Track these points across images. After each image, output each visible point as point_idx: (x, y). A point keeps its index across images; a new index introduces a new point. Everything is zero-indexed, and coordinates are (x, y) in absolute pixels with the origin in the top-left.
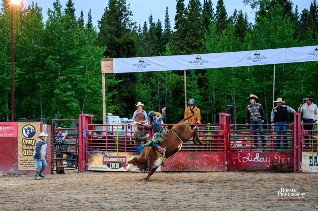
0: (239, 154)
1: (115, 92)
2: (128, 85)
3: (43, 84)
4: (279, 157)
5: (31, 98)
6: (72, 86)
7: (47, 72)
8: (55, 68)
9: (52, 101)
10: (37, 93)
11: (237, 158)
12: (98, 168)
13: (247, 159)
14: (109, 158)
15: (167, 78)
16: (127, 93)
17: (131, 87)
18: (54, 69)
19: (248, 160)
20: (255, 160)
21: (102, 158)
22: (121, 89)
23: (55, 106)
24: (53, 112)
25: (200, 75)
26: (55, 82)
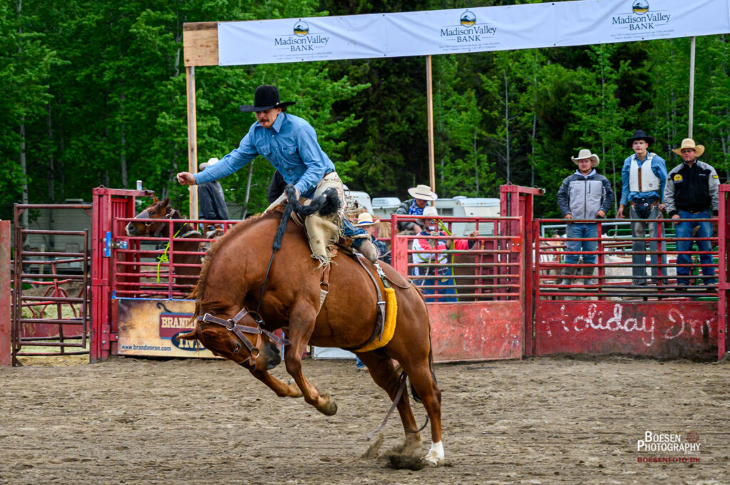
0: (563, 308)
1: (354, 122)
2: (406, 100)
3: (126, 96)
4: (682, 317)
5: (93, 139)
6: (211, 102)
7: (138, 60)
8: (161, 49)
9: (152, 148)
10: (110, 123)
11: (558, 319)
12: (146, 348)
13: (588, 321)
14: (176, 319)
15: (536, 75)
16: (404, 122)
17: (415, 103)
18: (159, 53)
19: (589, 324)
20: (610, 324)
21: (156, 319)
22: (385, 110)
23: (160, 163)
24: (156, 180)
25: (625, 65)
26: (162, 92)
